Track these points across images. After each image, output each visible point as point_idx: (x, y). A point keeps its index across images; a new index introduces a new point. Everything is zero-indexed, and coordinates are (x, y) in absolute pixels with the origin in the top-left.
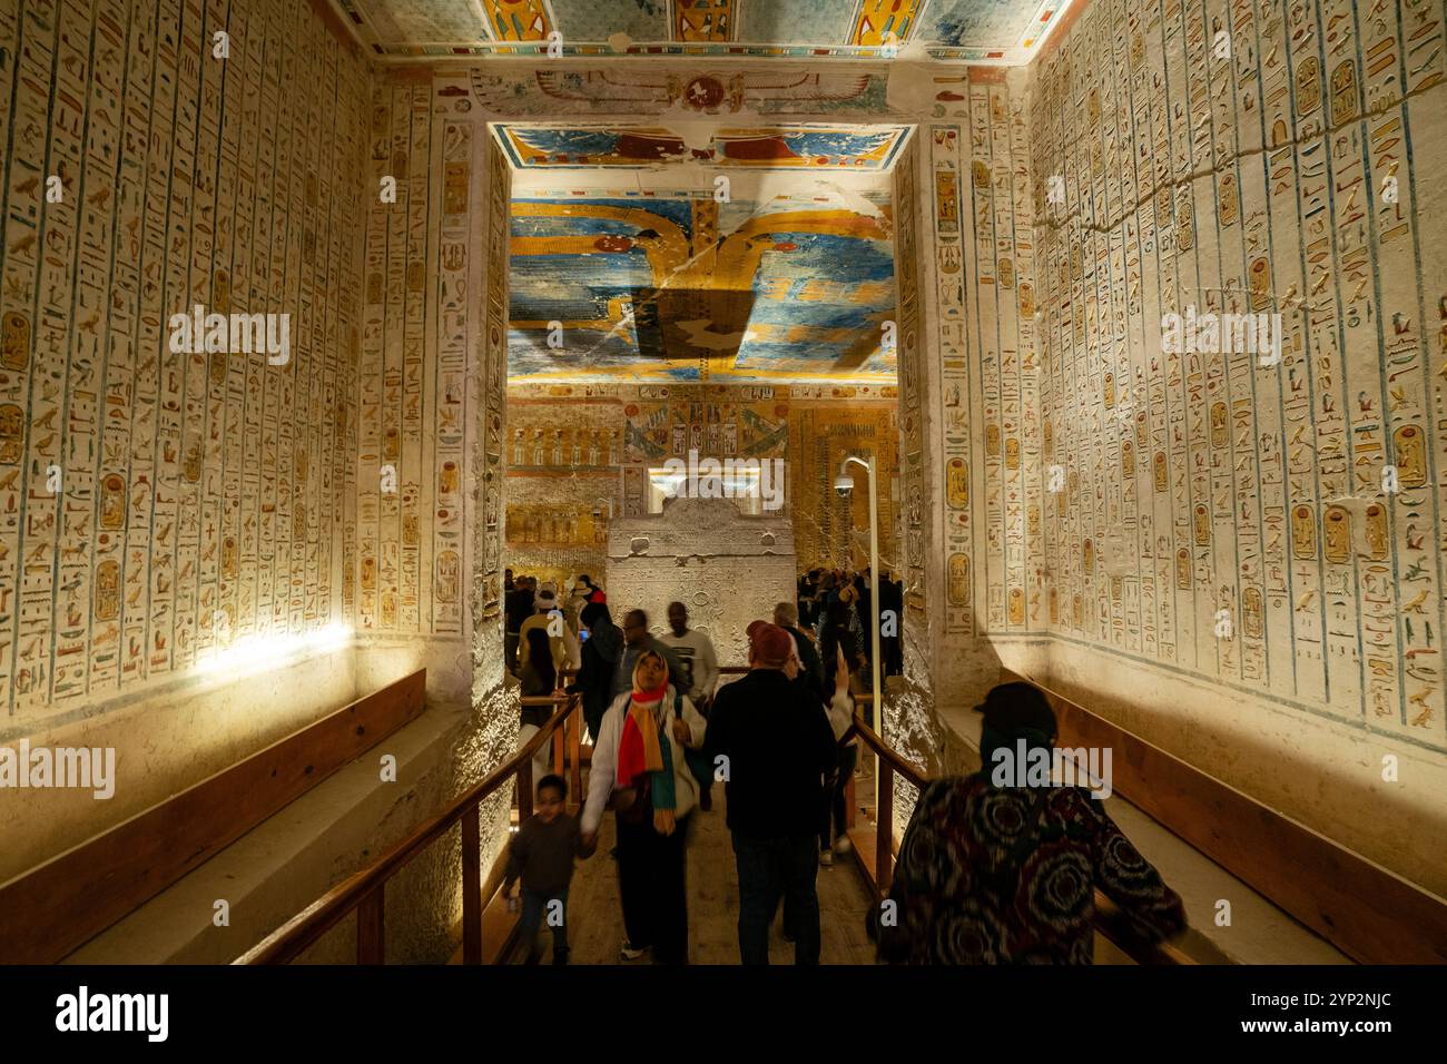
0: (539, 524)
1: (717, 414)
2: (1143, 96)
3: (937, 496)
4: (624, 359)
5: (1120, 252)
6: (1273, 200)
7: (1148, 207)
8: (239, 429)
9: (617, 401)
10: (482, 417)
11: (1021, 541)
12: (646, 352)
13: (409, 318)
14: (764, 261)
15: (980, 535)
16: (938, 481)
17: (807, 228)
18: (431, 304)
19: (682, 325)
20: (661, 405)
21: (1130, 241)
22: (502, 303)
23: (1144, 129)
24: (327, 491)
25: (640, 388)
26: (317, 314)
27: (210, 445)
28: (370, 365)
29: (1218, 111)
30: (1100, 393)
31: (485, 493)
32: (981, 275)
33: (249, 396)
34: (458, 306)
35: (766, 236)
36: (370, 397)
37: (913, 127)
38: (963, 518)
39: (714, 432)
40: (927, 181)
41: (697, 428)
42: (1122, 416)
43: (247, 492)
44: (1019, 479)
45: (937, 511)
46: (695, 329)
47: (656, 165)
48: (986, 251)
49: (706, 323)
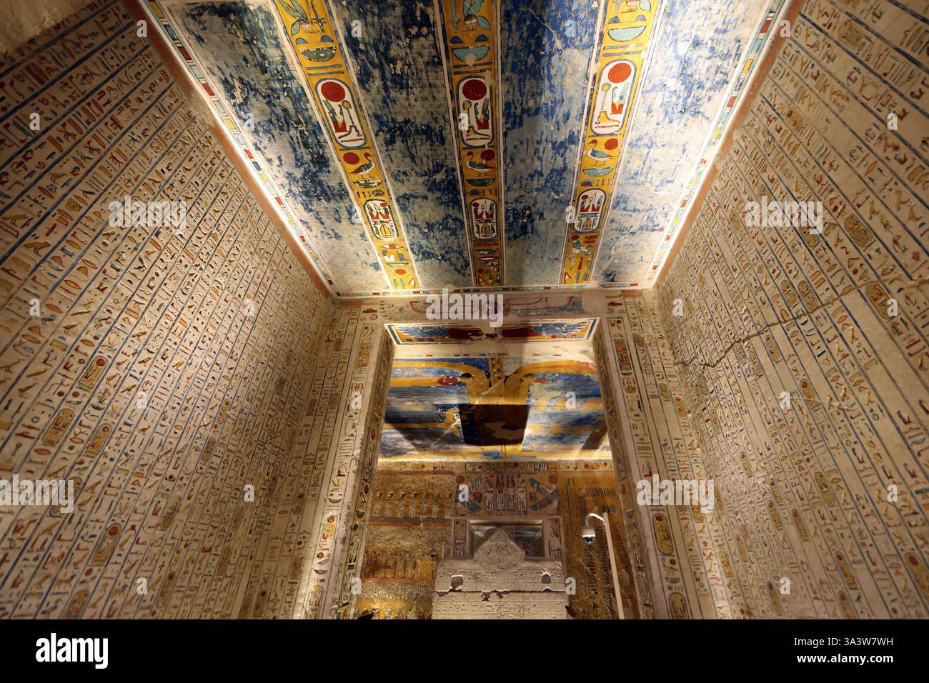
0: (395, 563)
1: (513, 482)
2: (710, 300)
3: (650, 543)
4: (456, 446)
5: (724, 378)
6: (796, 347)
7: (731, 354)
8: (206, 493)
9: (451, 473)
10: (357, 485)
11: (721, 582)
12: (469, 441)
13: (326, 424)
14: (531, 388)
15: (688, 575)
16: (648, 532)
17: (552, 370)
18: (340, 415)
19: (488, 425)
20: (478, 476)
21: (729, 371)
22: (380, 415)
23: (716, 315)
24: (250, 536)
25: (465, 464)
26: (275, 422)
27: (185, 502)
28: (298, 452)
29: (750, 306)
30: (740, 465)
31: (351, 539)
32: (649, 394)
33: (220, 471)
34: (355, 417)
35: (530, 375)
36: (293, 472)
37: (598, 319)
38: (673, 562)
39: (512, 494)
40: (609, 345)
41: (501, 491)
42: (760, 481)
43: (196, 537)
44: (706, 529)
45: (652, 555)
46: (496, 428)
47: (468, 341)
48: (650, 380)
49: (503, 424)
